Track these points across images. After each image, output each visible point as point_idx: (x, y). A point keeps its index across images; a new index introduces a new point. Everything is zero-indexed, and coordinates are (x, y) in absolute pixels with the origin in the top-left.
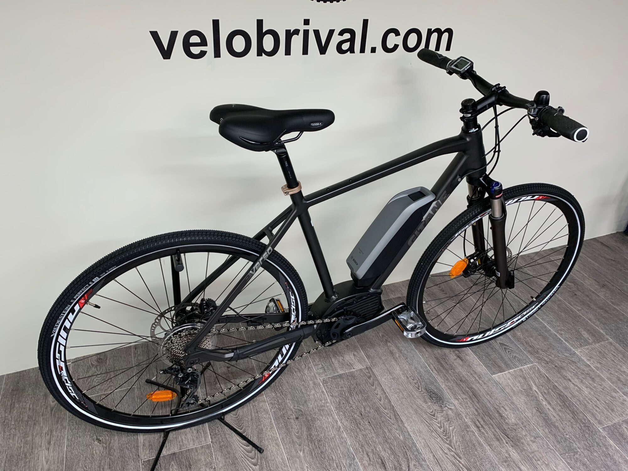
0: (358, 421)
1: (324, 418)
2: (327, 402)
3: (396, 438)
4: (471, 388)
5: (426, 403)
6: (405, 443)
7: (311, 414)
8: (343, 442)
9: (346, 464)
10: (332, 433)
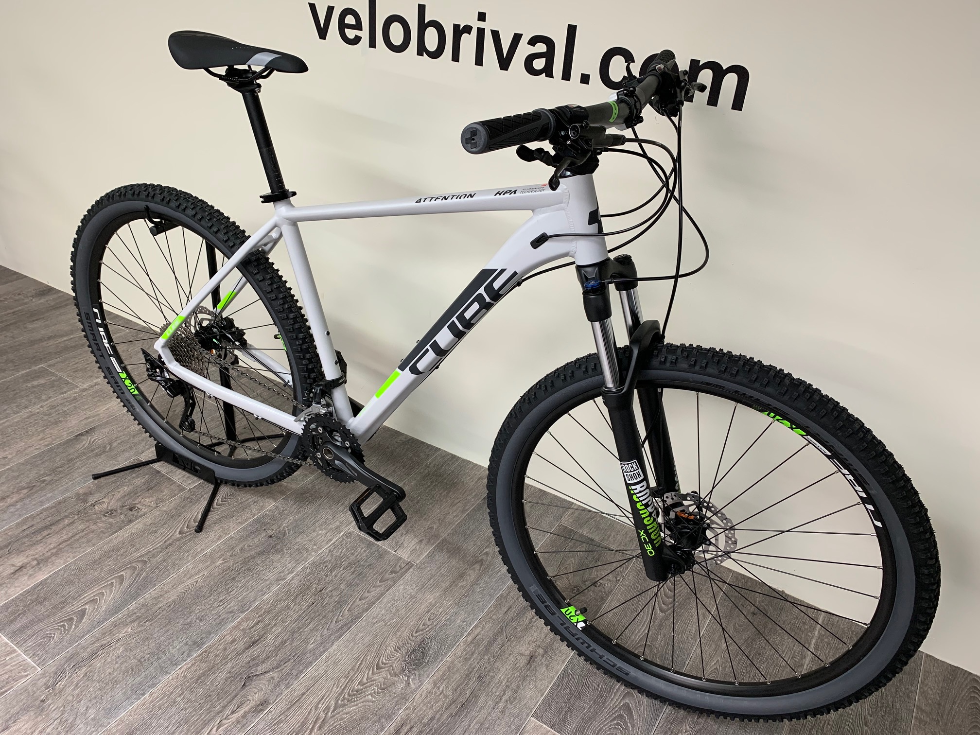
0: (307, 592)
1: (289, 559)
2: (316, 551)
3: (306, 641)
4: (474, 695)
5: (396, 650)
6: (303, 654)
7: (285, 546)
8: (262, 591)
9: (230, 608)
10: (271, 576)
